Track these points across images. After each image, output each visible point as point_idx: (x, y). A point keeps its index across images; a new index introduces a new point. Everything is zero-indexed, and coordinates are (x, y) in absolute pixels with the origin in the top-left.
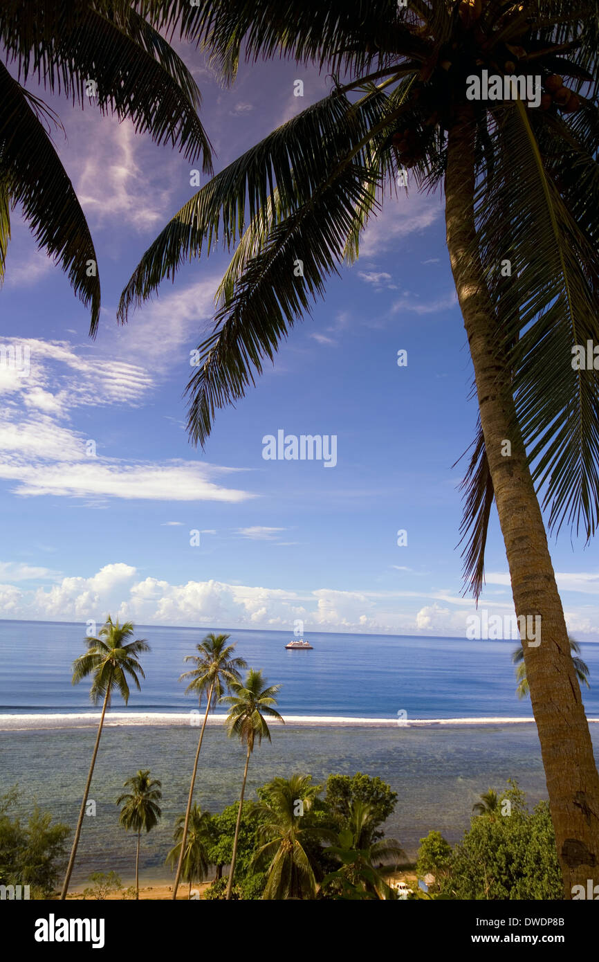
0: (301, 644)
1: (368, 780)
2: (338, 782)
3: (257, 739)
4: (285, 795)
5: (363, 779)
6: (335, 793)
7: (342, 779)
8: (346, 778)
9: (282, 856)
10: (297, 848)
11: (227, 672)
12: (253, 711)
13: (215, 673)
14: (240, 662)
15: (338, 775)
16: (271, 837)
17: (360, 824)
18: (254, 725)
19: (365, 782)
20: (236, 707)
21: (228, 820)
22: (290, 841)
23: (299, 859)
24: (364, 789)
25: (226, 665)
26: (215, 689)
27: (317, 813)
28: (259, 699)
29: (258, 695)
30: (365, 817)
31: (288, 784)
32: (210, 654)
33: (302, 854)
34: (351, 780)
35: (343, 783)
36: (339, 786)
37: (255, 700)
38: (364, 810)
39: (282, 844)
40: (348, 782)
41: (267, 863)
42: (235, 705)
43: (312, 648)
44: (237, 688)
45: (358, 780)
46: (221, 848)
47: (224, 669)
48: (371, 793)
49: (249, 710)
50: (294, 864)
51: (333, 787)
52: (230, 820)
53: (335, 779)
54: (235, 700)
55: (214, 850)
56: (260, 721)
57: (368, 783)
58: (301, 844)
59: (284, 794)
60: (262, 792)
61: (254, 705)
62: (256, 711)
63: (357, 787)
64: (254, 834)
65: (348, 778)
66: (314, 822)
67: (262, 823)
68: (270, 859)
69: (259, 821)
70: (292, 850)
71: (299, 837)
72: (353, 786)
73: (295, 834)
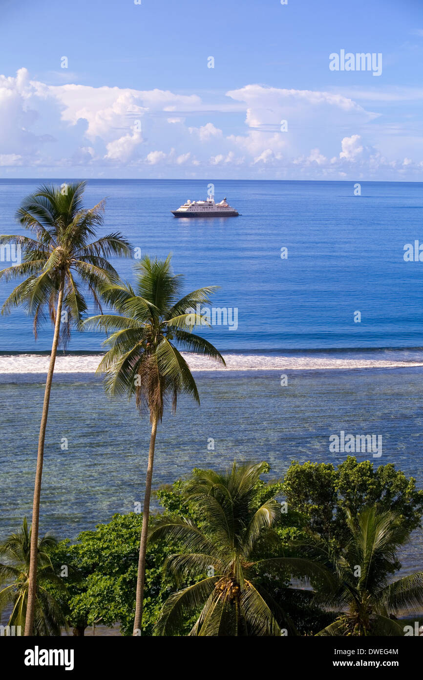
0: (210, 204)
1: (370, 470)
2: (309, 475)
3: (169, 395)
4: (220, 499)
5: (361, 470)
6: (302, 497)
7: (317, 470)
8: (325, 468)
9: (217, 609)
10: (249, 593)
11: (89, 266)
12: (159, 342)
13: (62, 268)
14: (116, 243)
15: (306, 465)
16: (193, 576)
17: (369, 548)
18: (161, 368)
19: (364, 475)
20: (121, 336)
21: (103, 549)
22: (234, 581)
23: (252, 610)
24: (363, 487)
25: (86, 250)
26: (66, 301)
27: (282, 532)
28: (169, 317)
29: (168, 310)
30: (380, 534)
31: (223, 481)
32: (48, 228)
33: (257, 602)
34: (334, 472)
35: (319, 477)
36: (312, 484)
37: (162, 320)
38: (378, 523)
39: (217, 587)
40: (329, 475)
41: (186, 619)
42: (121, 331)
43: (235, 215)
44: (117, 297)
45: (350, 472)
46: (93, 596)
47: (83, 259)
48: (376, 495)
49: (150, 341)
50: (242, 619)
51: (299, 485)
52: (108, 548)
53: (303, 471)
54: (117, 321)
55: (81, 600)
56: (174, 361)
57: (371, 476)
58: (255, 585)
59: (217, 499)
60: (169, 497)
61: (160, 332)
62: (164, 341)
63: (348, 483)
64: (158, 571)
65: (329, 468)
66: (275, 547)
67: (173, 552)
68: (193, 613)
69: (166, 549)
70: (238, 595)
71: (250, 573)
72: (340, 482)
73: (243, 568)
